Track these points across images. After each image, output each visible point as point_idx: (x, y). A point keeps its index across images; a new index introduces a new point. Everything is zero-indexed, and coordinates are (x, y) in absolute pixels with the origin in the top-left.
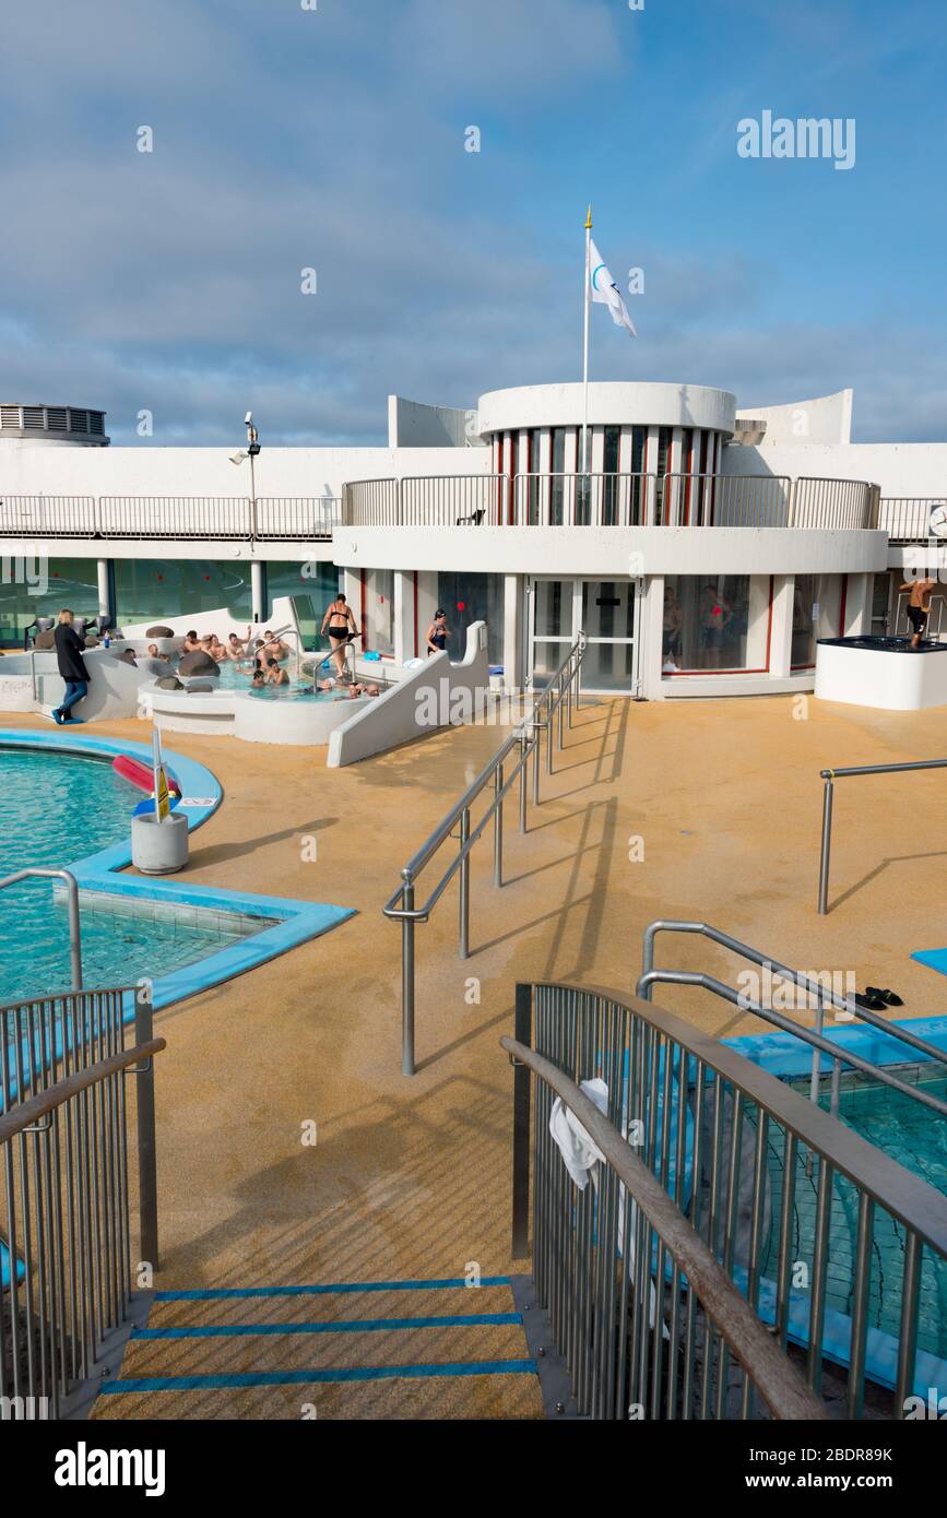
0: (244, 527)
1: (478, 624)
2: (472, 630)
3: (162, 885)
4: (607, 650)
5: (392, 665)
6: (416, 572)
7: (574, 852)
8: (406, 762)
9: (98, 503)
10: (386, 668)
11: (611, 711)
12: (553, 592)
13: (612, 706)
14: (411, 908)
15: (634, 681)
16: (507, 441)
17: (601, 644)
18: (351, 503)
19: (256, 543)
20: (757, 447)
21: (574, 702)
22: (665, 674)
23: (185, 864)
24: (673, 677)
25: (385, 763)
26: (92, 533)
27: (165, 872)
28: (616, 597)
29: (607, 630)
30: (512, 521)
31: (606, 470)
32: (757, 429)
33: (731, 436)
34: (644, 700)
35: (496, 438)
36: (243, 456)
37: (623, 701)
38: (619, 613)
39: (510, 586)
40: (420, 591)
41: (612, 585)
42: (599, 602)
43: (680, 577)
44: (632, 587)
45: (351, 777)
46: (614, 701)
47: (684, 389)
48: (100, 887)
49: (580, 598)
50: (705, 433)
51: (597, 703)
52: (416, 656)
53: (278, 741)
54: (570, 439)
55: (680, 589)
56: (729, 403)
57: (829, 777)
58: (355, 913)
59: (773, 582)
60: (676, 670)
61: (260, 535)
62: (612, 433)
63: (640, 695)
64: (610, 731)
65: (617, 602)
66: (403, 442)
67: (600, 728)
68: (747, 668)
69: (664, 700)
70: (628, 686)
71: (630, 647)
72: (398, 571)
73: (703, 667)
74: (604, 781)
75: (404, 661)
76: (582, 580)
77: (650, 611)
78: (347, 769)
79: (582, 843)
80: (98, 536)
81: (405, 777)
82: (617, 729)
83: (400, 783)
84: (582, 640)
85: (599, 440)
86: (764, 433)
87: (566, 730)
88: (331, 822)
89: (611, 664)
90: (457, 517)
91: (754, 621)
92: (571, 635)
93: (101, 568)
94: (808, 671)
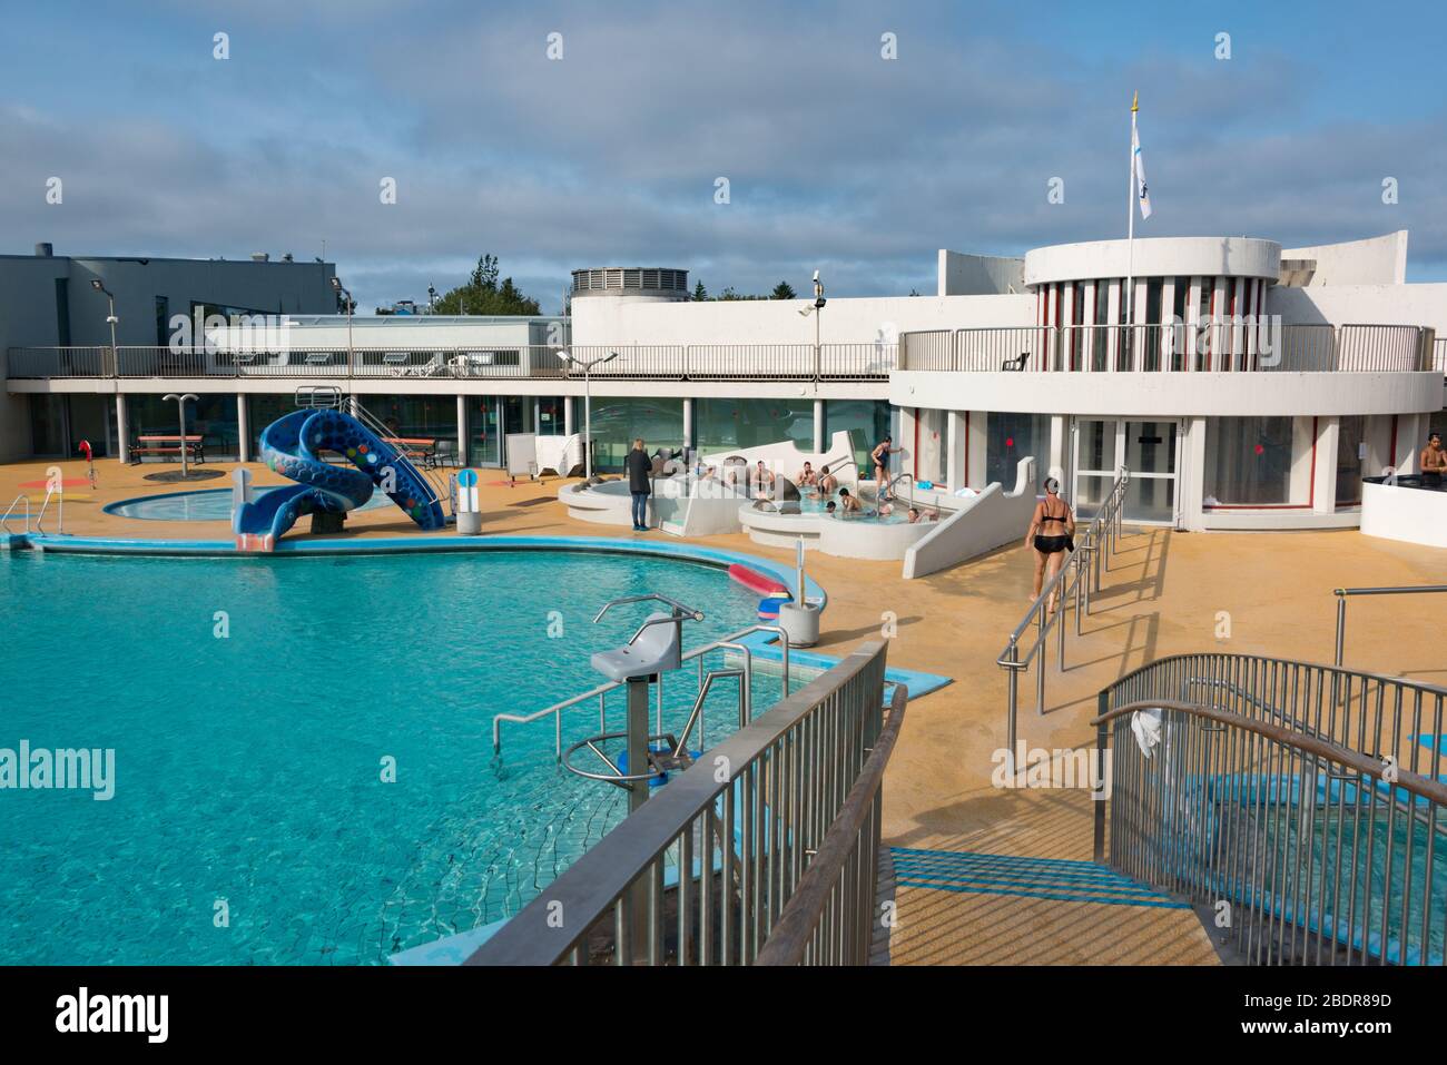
0: (808, 368)
1: (1028, 459)
2: (1022, 465)
3: (805, 655)
4: (1148, 484)
5: (944, 493)
6: (967, 412)
7: (1122, 651)
8: (967, 577)
9: (687, 351)
10: (940, 496)
11: (1153, 540)
12: (1097, 432)
13: (1154, 536)
14: (1016, 661)
15: (1175, 513)
16: (1053, 292)
17: (1142, 479)
18: (908, 349)
19: (819, 384)
20: (1304, 288)
21: (1117, 531)
22: (1206, 508)
23: (817, 642)
24: (1214, 510)
25: (950, 577)
26: (680, 376)
27: (803, 646)
28: (1158, 435)
29: (1148, 465)
30: (1058, 367)
31: (1148, 321)
32: (1307, 268)
33: (1276, 281)
34: (1185, 531)
35: (1042, 289)
36: (811, 309)
37: (1164, 532)
38: (1161, 451)
39: (1057, 426)
40: (971, 428)
41: (1154, 425)
42: (1141, 440)
43: (1222, 419)
44: (1173, 426)
45: (924, 588)
46: (1155, 531)
47: (1227, 242)
48: (761, 654)
49: (1123, 436)
50: (1248, 281)
51: (1138, 532)
52: (966, 486)
53: (858, 555)
54: (1114, 290)
55: (1222, 429)
56: (1274, 250)
57: (1342, 594)
58: (952, 681)
59: (1316, 424)
60: (1217, 504)
61: (823, 376)
62: (1155, 284)
63: (1181, 527)
64: (1152, 558)
65: (1159, 440)
66: (951, 291)
67: (1143, 555)
68: (1291, 503)
69: (1205, 531)
70: (1169, 517)
71: (1171, 482)
72: (952, 411)
73: (1246, 502)
74: (1147, 599)
75: (955, 490)
76: (1124, 421)
77: (1192, 450)
78: (920, 580)
79: (1129, 645)
80: (685, 379)
81: (970, 589)
82: (1158, 556)
83: (967, 594)
84: (1125, 474)
85: (1142, 290)
86: (1313, 272)
87: (1111, 556)
88: (917, 619)
89: (1153, 497)
90: (1003, 360)
91: (1298, 459)
92: (1113, 470)
93: (687, 405)
94: (1355, 508)
